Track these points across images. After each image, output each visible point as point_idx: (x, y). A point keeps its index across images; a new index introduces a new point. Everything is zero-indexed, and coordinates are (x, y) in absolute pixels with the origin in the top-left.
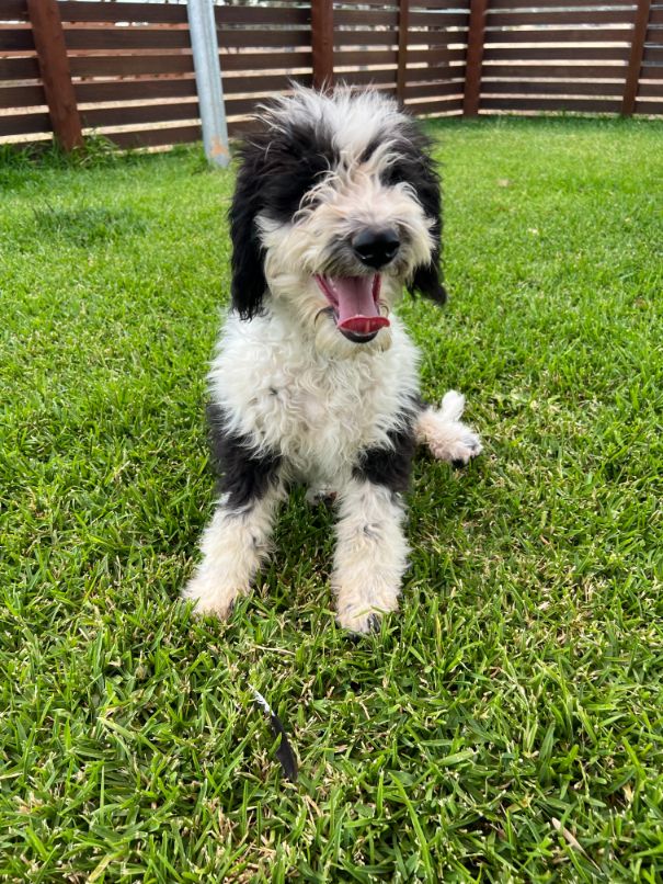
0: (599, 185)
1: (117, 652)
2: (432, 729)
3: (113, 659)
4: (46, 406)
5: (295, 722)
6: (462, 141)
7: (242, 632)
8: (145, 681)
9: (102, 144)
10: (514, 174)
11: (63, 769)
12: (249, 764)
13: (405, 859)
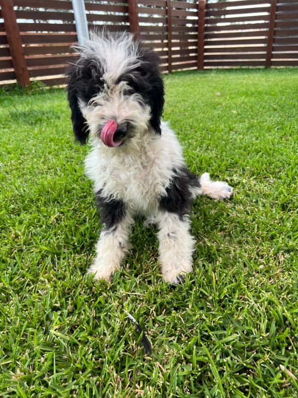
0: (260, 93)
1: (58, 299)
2: (215, 326)
3: (56, 302)
4: (18, 191)
5: (148, 327)
6: (198, 79)
7: (118, 287)
8: (72, 313)
9: (39, 84)
10: (222, 90)
11: (33, 357)
12: (127, 348)
13: (210, 390)
